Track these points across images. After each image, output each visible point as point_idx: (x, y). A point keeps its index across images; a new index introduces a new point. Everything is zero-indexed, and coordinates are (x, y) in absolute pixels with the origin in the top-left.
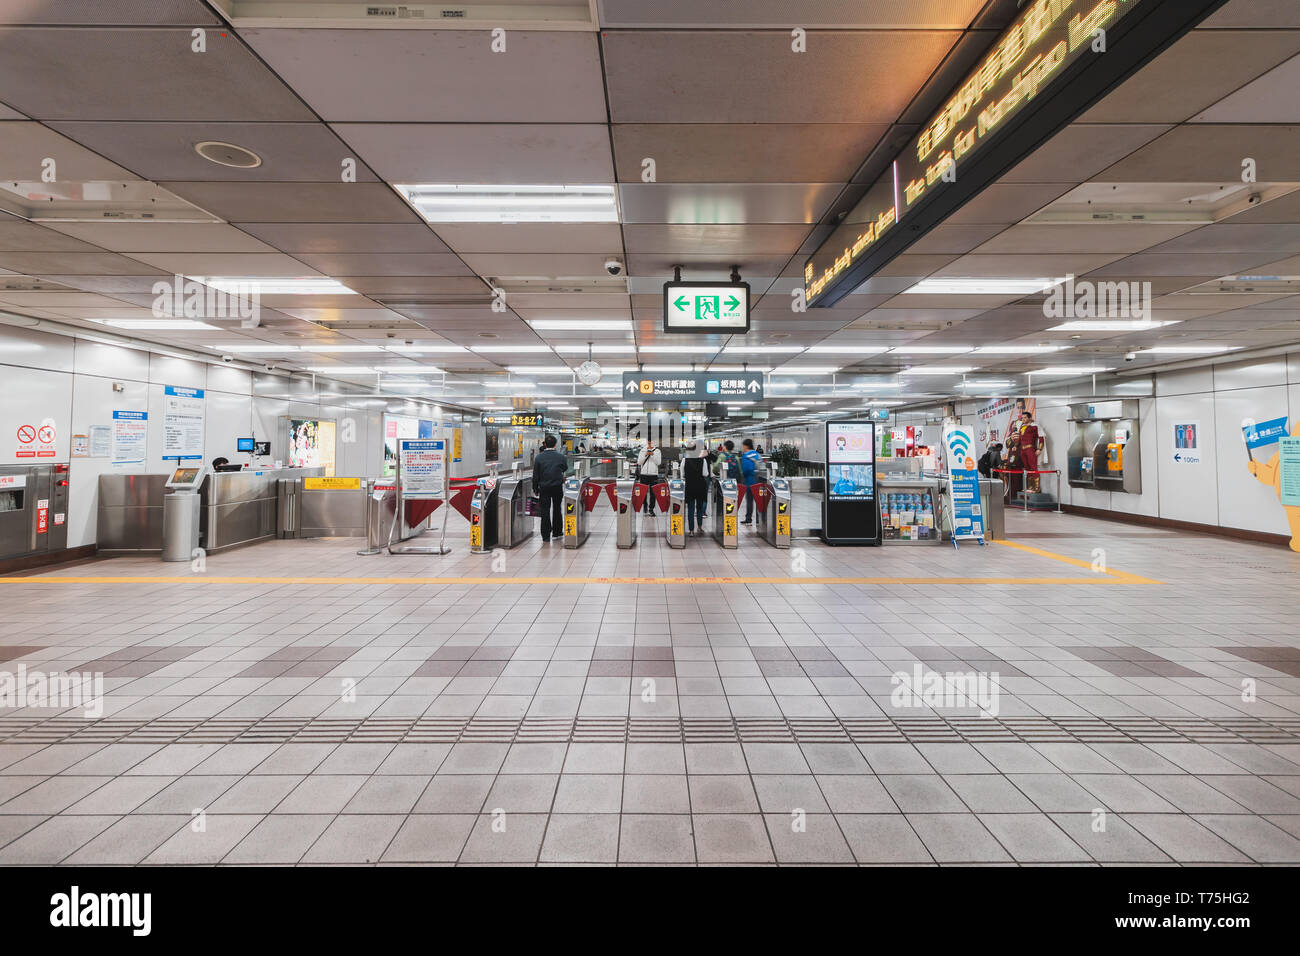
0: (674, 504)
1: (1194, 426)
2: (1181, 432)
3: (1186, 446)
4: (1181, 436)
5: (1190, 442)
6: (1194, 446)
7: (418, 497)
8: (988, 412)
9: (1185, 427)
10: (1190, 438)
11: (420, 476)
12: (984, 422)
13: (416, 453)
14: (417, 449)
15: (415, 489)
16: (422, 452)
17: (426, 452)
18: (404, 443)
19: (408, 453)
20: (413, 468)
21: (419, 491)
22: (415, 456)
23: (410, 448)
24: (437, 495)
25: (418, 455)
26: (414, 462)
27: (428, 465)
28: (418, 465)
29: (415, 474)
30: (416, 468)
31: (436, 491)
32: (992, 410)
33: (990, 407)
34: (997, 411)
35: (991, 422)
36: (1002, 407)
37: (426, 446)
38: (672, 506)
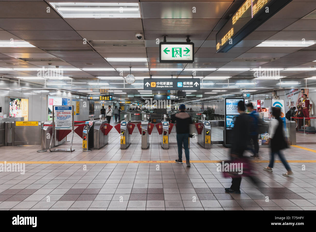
0: (164, 131)
7: (61, 129)
8: (290, 94)
11: (62, 121)
12: (288, 98)
13: (60, 111)
14: (61, 110)
15: (60, 126)
16: (63, 111)
17: (65, 111)
18: (56, 107)
19: (57, 111)
20: (59, 117)
21: (62, 127)
22: (60, 112)
23: (58, 109)
24: (69, 128)
25: (61, 112)
26: (60, 115)
27: (65, 116)
28: (61, 116)
29: (60, 120)
30: (60, 117)
31: (69, 126)
32: (291, 93)
33: (291, 92)
34: (293, 94)
35: (291, 98)
36: (295, 92)
37: (66, 109)
38: (163, 132)
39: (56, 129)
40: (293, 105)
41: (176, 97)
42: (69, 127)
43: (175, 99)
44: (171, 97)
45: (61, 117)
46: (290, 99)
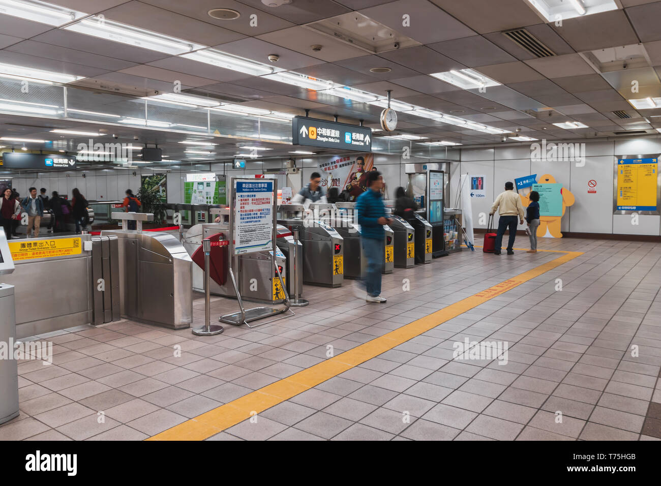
1: (482, 178)
2: (475, 181)
3: (477, 189)
4: (475, 184)
5: (480, 187)
6: (482, 188)
7: (249, 250)
8: (331, 165)
9: (477, 178)
10: (480, 184)
11: (251, 225)
12: (327, 173)
13: (248, 196)
14: (250, 192)
15: (247, 241)
16: (255, 195)
17: (259, 195)
18: (238, 183)
19: (241, 196)
20: (246, 215)
21: (251, 244)
22: (248, 199)
23: (244, 190)
24: (266, 246)
25: (250, 199)
26: (247, 208)
27: (259, 210)
28: (250, 211)
29: (247, 222)
30: (248, 215)
31: (265, 242)
32: (334, 165)
33: (332, 163)
34: (338, 166)
35: (332, 173)
36: (344, 163)
37: (260, 190)
38: (386, 238)
39: (236, 252)
40: (338, 185)
41: (69, 160)
42: (265, 244)
43: (67, 166)
44: (56, 161)
45: (250, 214)
46: (330, 173)
